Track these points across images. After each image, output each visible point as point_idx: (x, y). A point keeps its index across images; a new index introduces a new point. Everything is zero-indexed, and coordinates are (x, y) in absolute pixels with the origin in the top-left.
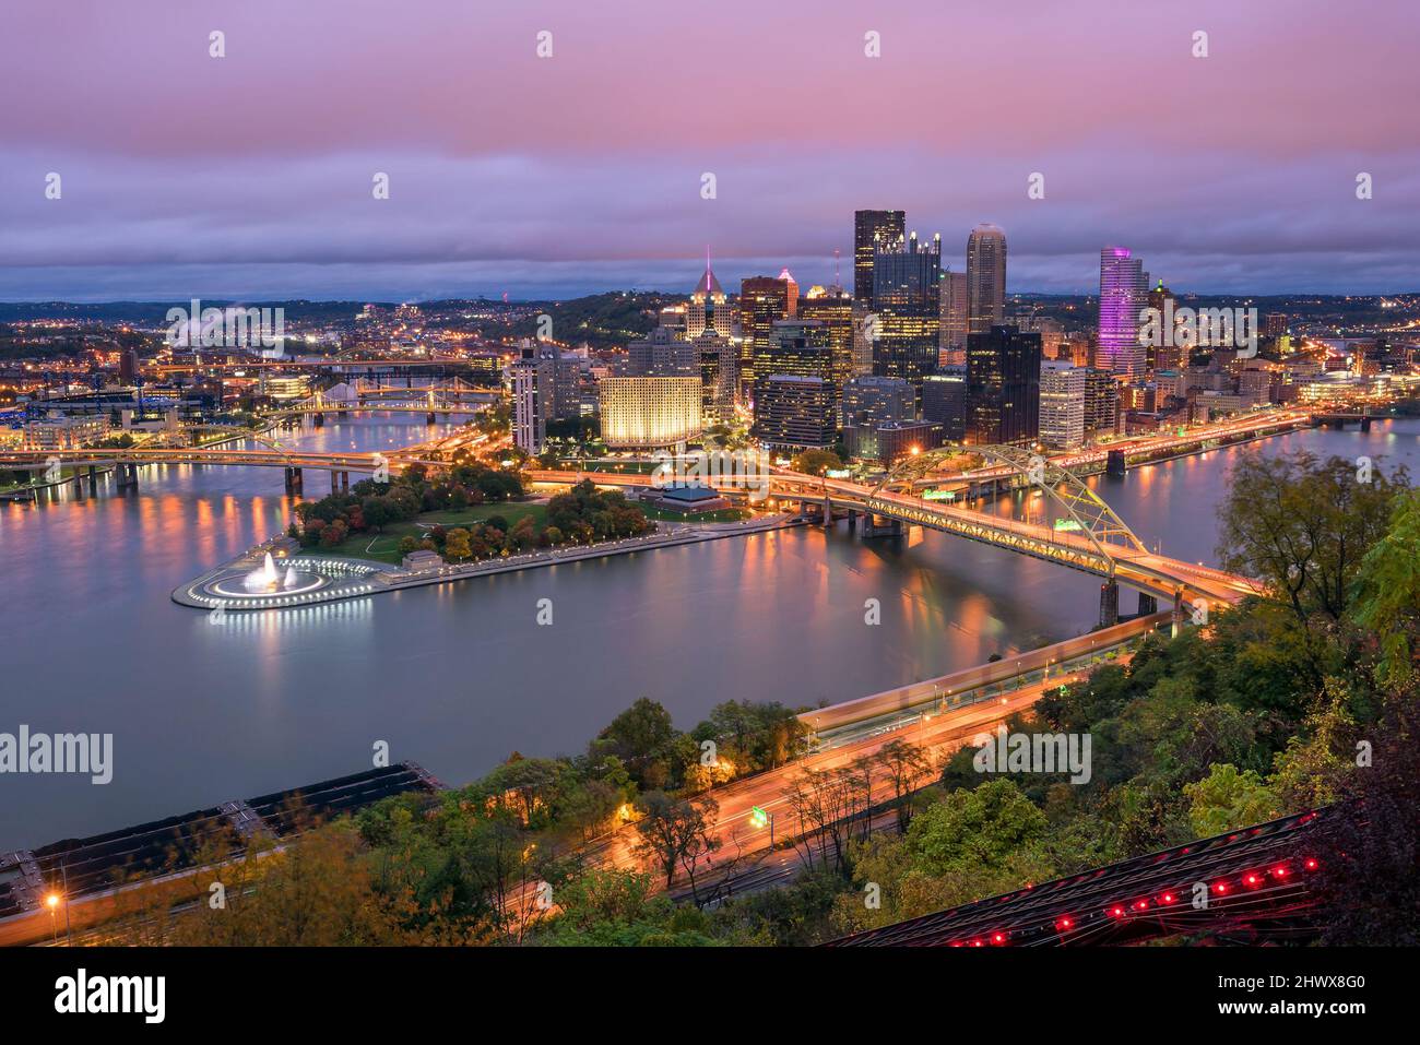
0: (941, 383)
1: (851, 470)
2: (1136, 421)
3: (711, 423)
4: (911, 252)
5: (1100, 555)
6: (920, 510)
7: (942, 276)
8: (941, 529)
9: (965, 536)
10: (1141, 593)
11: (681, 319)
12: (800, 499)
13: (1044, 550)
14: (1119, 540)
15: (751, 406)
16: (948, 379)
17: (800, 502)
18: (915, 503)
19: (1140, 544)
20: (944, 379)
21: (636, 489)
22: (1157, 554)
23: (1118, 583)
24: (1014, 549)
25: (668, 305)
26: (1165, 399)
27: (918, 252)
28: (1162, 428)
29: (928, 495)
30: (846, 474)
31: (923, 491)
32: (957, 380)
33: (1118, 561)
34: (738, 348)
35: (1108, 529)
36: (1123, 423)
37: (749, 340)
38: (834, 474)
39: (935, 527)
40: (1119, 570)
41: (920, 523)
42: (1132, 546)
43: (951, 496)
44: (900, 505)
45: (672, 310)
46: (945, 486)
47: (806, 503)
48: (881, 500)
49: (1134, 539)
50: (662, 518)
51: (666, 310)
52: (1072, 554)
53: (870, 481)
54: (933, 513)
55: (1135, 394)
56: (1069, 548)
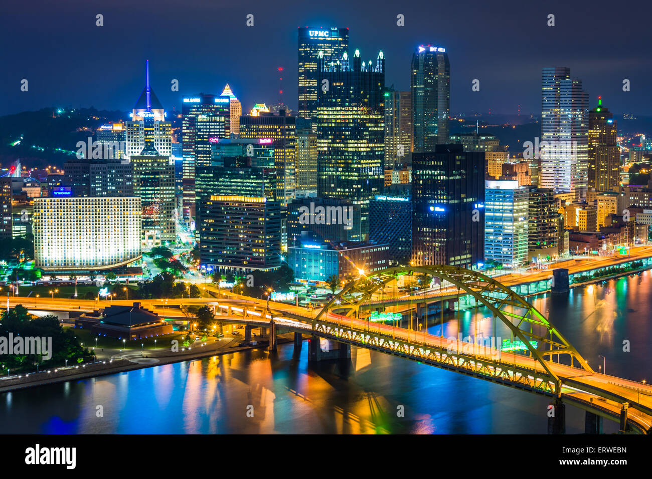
0: (387, 202)
1: (296, 292)
2: (578, 239)
3: (150, 245)
4: (355, 70)
5: (547, 377)
6: (366, 332)
7: (387, 95)
8: (388, 351)
9: (413, 358)
10: (587, 412)
11: (120, 137)
12: (244, 322)
13: (491, 371)
14: (565, 360)
15: (193, 227)
16: (394, 199)
17: (244, 326)
18: (362, 326)
19: (584, 363)
20: (389, 199)
21: (72, 314)
22: (602, 372)
23: (565, 402)
24: (461, 370)
25: (107, 122)
26: (607, 218)
27: (363, 69)
28: (604, 247)
29: (375, 317)
30: (290, 296)
31: (370, 313)
32: (402, 199)
33: (565, 381)
34: (179, 167)
35: (555, 348)
36: (566, 242)
37: (189, 159)
38: (278, 296)
39: (382, 350)
40: (565, 389)
41: (367, 346)
42: (578, 365)
43: (398, 317)
44: (346, 328)
45: (110, 128)
46: (392, 307)
47: (250, 326)
48: (328, 324)
49: (580, 359)
50: (99, 344)
51: (103, 128)
52: (519, 375)
53: (316, 304)
54: (381, 336)
55: (577, 213)
56: (516, 369)
